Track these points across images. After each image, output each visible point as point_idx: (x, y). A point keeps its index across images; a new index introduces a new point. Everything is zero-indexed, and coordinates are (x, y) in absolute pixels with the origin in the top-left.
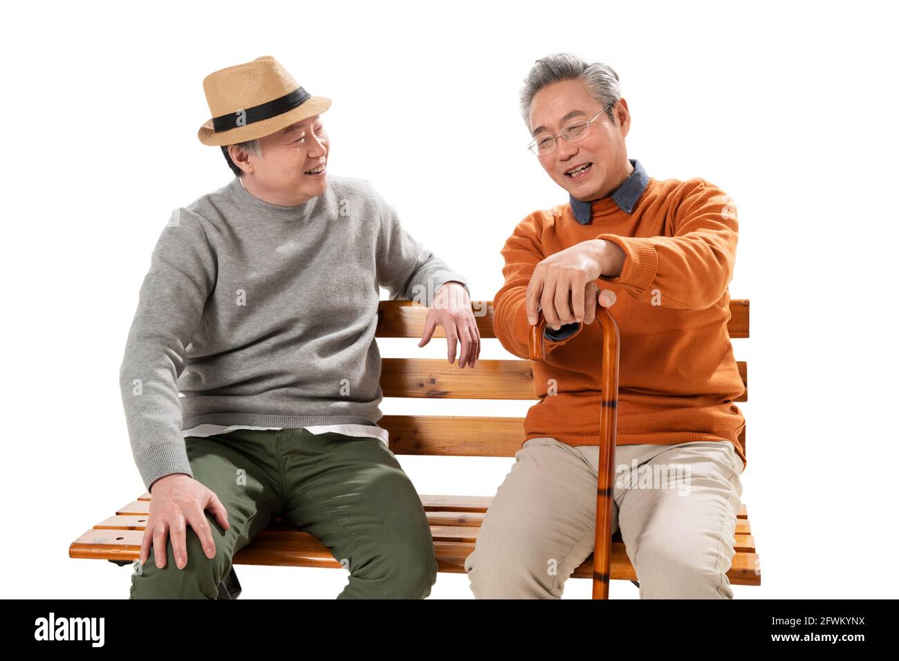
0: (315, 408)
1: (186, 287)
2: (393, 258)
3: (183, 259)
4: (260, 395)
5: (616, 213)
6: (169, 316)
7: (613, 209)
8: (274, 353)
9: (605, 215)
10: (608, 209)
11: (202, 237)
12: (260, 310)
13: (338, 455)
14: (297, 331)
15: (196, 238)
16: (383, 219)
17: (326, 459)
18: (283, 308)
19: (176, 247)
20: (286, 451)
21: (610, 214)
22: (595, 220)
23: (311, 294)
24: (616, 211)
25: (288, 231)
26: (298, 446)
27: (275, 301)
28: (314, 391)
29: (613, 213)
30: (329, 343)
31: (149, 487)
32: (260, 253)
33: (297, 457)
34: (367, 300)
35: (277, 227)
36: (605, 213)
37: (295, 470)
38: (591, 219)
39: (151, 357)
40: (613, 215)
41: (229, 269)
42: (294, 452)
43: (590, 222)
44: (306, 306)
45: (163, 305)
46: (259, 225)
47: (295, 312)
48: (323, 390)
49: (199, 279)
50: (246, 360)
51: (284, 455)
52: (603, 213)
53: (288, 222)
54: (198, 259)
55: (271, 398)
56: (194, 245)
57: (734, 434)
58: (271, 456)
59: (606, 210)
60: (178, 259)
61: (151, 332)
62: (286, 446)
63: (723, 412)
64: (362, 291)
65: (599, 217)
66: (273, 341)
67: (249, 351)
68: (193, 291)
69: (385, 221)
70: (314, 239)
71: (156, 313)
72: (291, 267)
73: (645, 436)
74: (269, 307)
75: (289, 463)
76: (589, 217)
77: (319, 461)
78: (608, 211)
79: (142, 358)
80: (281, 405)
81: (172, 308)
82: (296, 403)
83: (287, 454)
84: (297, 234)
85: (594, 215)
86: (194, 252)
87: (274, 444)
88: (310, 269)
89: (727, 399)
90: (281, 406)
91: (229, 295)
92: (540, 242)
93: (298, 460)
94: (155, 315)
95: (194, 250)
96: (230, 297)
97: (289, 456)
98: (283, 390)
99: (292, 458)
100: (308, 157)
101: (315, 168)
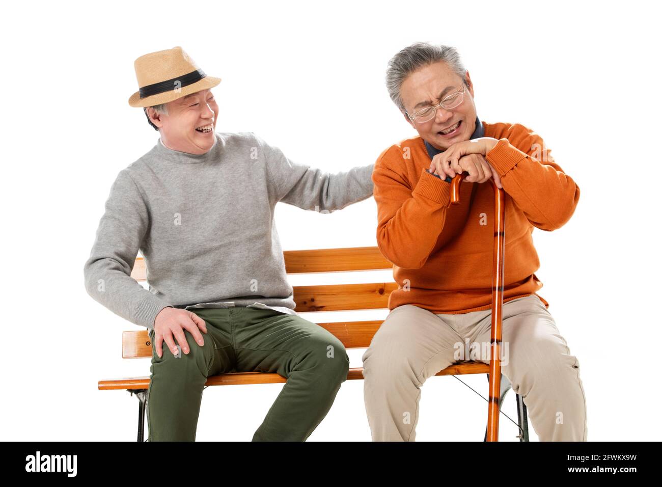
37: (242, 333)
62: (237, 317)
87: (228, 316)
100: (200, 117)
101: (204, 126)
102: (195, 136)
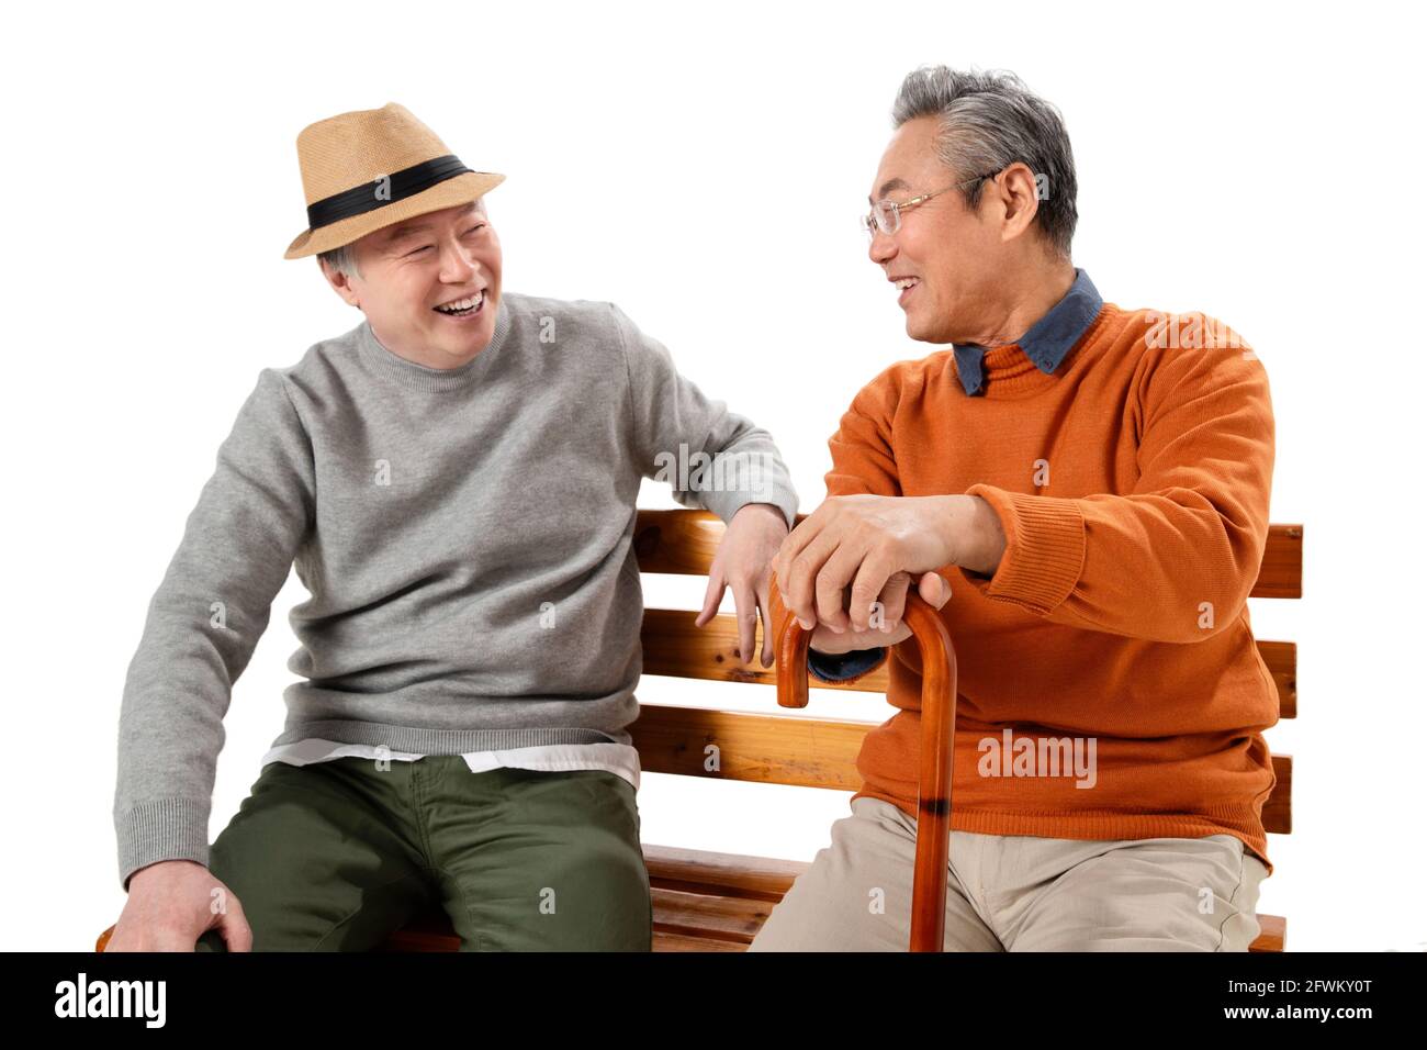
0: (488, 717)
1: (258, 508)
2: (659, 437)
3: (256, 459)
4: (392, 695)
5: (1029, 374)
6: (219, 562)
7: (1024, 366)
8: (422, 616)
9: (1009, 377)
10: (1015, 364)
11: (289, 419)
12: (394, 546)
13: (516, 808)
14: (461, 579)
15: (278, 422)
16: (633, 372)
17: (497, 815)
18: (432, 543)
19: (248, 439)
20: (428, 798)
21: (1019, 374)
22: (992, 387)
23: (478, 518)
24: (1030, 369)
25: (445, 407)
26: (450, 789)
27: (421, 528)
28: (488, 687)
29: (1024, 372)
30: (512, 602)
31: (125, 877)
32: (391, 446)
33: (448, 808)
34: (598, 517)
35: (424, 400)
36: (1009, 372)
37: (444, 831)
38: (986, 383)
39: (170, 638)
40: (1024, 376)
41: (330, 476)
42: (443, 799)
43: (980, 393)
44: (468, 538)
45: (210, 541)
46: (393, 396)
47: (450, 550)
48: (506, 686)
49: (284, 492)
50: (374, 631)
51: (426, 804)
52: (1005, 373)
53: (442, 392)
54: (282, 460)
55: (412, 699)
56: (278, 434)
57: (1251, 805)
58: (405, 805)
59: (1011, 366)
60: (249, 460)
61: (181, 592)
62: (428, 789)
63: (1224, 768)
64: (589, 502)
65: (1000, 379)
66: (416, 596)
67: (378, 615)
68: (269, 515)
69: (639, 375)
70: (488, 418)
71: (197, 556)
72: (448, 468)
73: (1058, 822)
74: (411, 539)
75: (434, 819)
76: (980, 381)
77: (485, 818)
78: (1015, 370)
79: (154, 641)
80: (427, 712)
81: (227, 547)
82: (455, 708)
83: (433, 801)
84: (461, 411)
85: (991, 376)
86: (277, 445)
87: (407, 786)
88: (485, 470)
89: (1239, 736)
90: (426, 714)
91: (334, 519)
92: (890, 428)
93: (447, 814)
94: (196, 561)
95: (276, 443)
96: (337, 522)
97: (434, 807)
98: (435, 684)
99: (439, 811)
100: (438, 281)
101: (454, 302)
102: (431, 324)
